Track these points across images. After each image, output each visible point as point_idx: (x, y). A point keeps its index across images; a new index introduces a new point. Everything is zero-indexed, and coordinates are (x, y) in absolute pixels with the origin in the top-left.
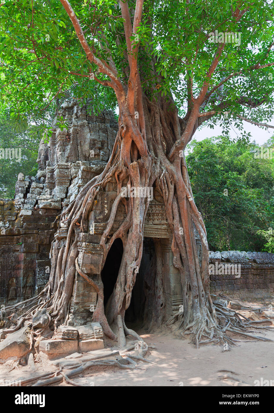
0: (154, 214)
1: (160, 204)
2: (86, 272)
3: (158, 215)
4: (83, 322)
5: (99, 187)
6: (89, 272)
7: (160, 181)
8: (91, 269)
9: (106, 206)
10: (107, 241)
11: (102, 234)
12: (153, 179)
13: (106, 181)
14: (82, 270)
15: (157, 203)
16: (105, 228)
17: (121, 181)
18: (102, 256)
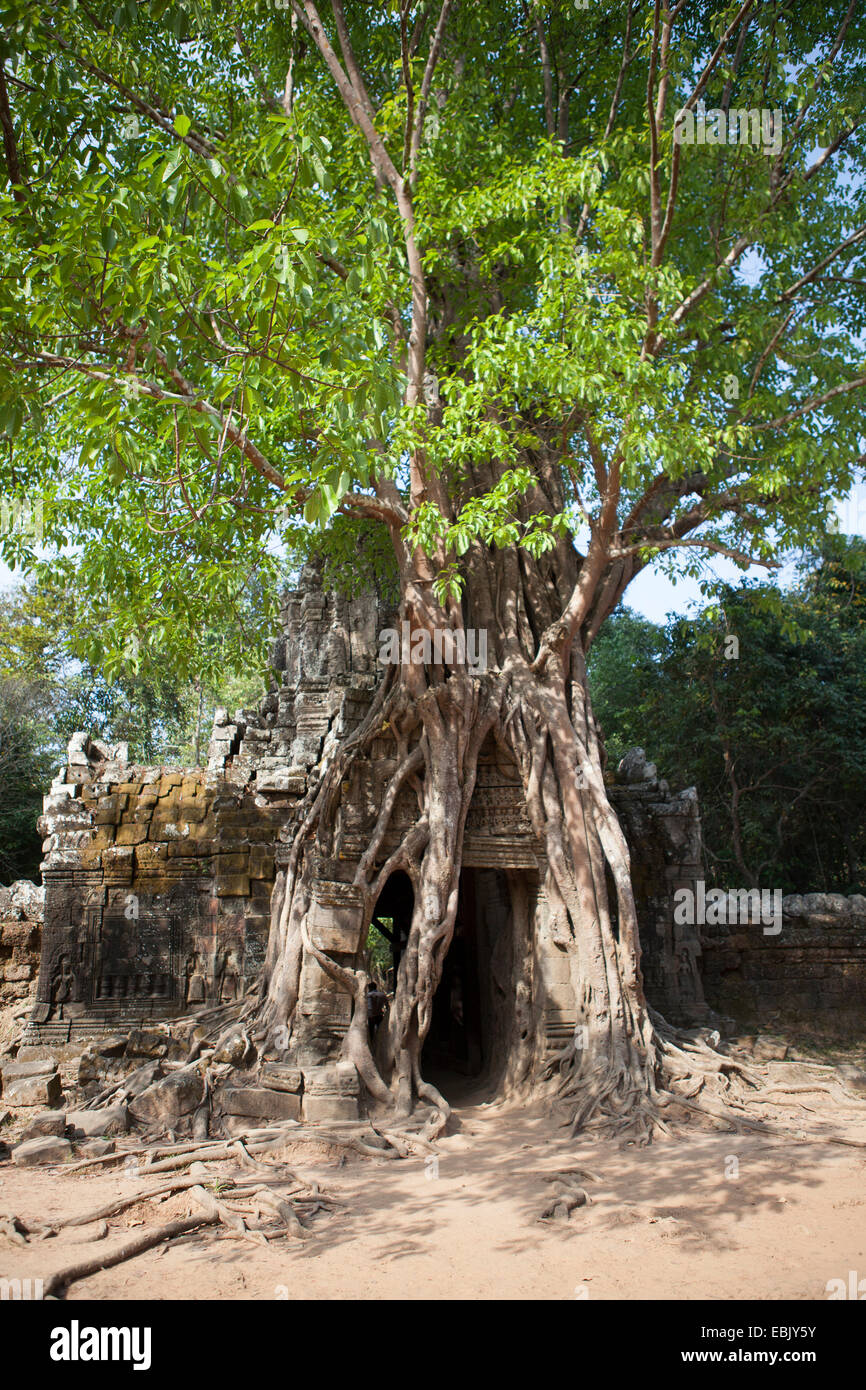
0: (495, 808)
1: (512, 783)
2: (322, 948)
3: (507, 813)
4: (318, 1060)
5: (355, 750)
6: (330, 946)
7: (504, 728)
8: (335, 942)
9: (369, 794)
10: (372, 876)
11: (358, 860)
12: (483, 727)
13: (370, 737)
14: (313, 943)
15: (503, 782)
16: (366, 845)
17: (405, 735)
18: (361, 913)
